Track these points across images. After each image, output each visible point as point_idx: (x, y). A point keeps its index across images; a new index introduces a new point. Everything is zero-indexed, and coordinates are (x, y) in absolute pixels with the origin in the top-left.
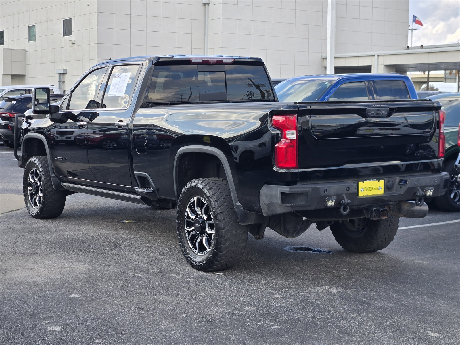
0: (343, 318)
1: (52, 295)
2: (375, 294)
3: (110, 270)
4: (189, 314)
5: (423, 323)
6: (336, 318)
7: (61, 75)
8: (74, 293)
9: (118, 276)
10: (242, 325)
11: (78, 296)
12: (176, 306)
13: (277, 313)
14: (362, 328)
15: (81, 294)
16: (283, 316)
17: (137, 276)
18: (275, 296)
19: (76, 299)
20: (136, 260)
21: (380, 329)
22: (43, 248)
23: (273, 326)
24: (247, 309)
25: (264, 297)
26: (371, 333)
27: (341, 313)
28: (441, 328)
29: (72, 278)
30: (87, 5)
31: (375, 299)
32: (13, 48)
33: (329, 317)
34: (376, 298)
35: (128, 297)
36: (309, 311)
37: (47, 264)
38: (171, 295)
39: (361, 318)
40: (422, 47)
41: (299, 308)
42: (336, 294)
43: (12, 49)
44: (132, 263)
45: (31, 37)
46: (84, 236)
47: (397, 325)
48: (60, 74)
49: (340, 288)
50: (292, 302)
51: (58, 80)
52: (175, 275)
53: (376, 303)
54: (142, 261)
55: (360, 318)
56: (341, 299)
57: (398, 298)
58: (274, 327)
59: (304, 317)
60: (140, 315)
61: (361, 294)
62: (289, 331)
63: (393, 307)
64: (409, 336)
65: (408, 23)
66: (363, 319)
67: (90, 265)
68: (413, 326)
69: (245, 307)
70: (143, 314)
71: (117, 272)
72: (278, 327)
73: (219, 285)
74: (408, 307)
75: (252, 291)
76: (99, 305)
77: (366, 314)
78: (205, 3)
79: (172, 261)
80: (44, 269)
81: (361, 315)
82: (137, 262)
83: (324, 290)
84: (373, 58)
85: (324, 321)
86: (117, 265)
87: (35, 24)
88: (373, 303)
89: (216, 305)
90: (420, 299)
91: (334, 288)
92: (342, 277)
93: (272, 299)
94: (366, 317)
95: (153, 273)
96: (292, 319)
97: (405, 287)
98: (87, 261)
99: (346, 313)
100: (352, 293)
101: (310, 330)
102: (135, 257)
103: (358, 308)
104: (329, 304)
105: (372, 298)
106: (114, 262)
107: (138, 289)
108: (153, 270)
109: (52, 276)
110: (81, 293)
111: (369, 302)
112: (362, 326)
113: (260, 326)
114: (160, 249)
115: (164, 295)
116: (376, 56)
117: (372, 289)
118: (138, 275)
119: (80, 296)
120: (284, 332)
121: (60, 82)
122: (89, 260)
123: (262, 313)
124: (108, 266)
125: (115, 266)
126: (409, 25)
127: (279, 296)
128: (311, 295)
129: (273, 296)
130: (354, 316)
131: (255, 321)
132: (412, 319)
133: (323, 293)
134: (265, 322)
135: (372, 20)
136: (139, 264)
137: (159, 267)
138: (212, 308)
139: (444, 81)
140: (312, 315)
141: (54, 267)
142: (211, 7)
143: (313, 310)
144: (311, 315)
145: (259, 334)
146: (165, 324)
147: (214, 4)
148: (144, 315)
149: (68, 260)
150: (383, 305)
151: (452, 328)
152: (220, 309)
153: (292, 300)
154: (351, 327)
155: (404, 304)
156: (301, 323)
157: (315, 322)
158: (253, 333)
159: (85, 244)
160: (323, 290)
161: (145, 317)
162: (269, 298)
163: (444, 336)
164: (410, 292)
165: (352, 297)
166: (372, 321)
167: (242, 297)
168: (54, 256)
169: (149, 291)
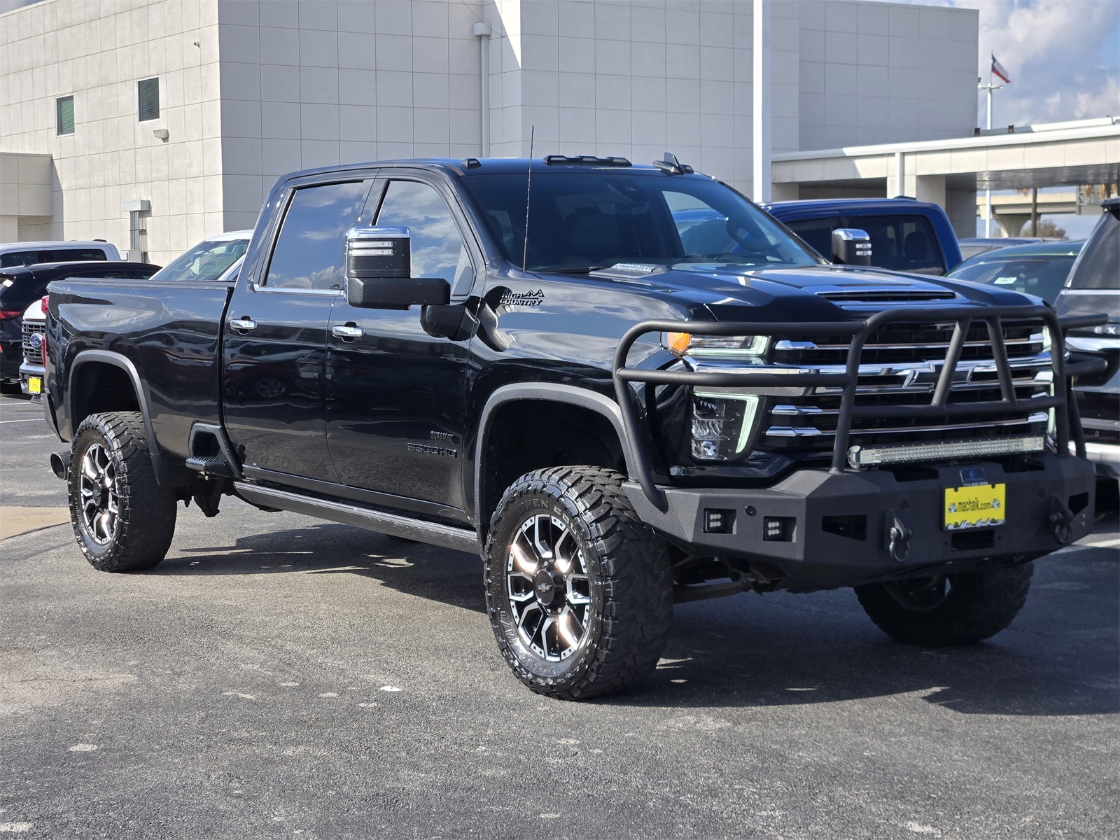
0: (712, 793)
1: (27, 746)
2: (803, 735)
3: (182, 685)
4: (345, 789)
5: (901, 801)
6: (695, 793)
7: (137, 215)
8: (81, 742)
9: (197, 698)
10: (467, 814)
11: (89, 748)
12: (318, 769)
13: (556, 782)
14: (753, 816)
15: (98, 745)
16: (569, 790)
17: (243, 698)
18: (563, 741)
19: (86, 756)
20: (246, 660)
21: (795, 818)
22: (32, 634)
23: (540, 813)
24: (488, 773)
25: (536, 744)
26: (770, 826)
27: (710, 781)
28: (941, 813)
29: (87, 705)
30: (195, 44)
31: (800, 746)
32: (20, 152)
33: (678, 791)
34: (803, 744)
35: (208, 749)
36: (635, 777)
37: (33, 673)
38: (312, 743)
39: (755, 790)
40: (1011, 130)
41: (613, 771)
42: (711, 734)
43: (18, 155)
44: (237, 667)
45: (64, 125)
46: (135, 604)
47: (837, 807)
48: (133, 213)
49: (722, 720)
50: (599, 755)
51: (129, 227)
52: (334, 695)
53: (801, 754)
54: (261, 663)
55: (753, 792)
56: (720, 746)
57: (856, 744)
58: (542, 816)
59: (619, 792)
60: (227, 793)
61: (771, 735)
62: (575, 824)
63: (840, 764)
64: (860, 833)
65: (977, 72)
66: (758, 795)
67: (135, 674)
68: (874, 810)
69: (482, 770)
70: (236, 789)
71: (197, 691)
72: (553, 816)
73: (434, 718)
74: (874, 763)
75: (509, 730)
76: (135, 770)
77: (772, 782)
78: (479, 34)
79: (335, 662)
80: (25, 684)
81: (758, 784)
82: (250, 666)
83: (685, 724)
84: (891, 159)
85: (666, 800)
86: (200, 673)
87: (73, 92)
88: (794, 755)
89: (415, 767)
90: (908, 744)
91: (708, 720)
92: (736, 693)
93: (554, 749)
94: (767, 789)
95: (284, 690)
96: (589, 795)
97: (879, 717)
98: (131, 664)
99: (722, 779)
100: (750, 732)
101: (626, 823)
102: (247, 652)
103: (754, 767)
104: (688, 759)
105: (793, 743)
106: (194, 665)
107: (236, 730)
108: (284, 684)
109: (39, 702)
110: (98, 741)
111: (785, 753)
112: (753, 812)
113: (508, 815)
114: (312, 632)
115: (297, 743)
116: (898, 155)
117: (798, 722)
118: (244, 696)
119: (94, 749)
120: (563, 828)
121: (133, 231)
122: (135, 662)
123: (521, 782)
124: (179, 675)
125: (195, 674)
126: (979, 76)
127: (572, 741)
128: (648, 738)
129: (558, 742)
130: (740, 787)
131: (500, 803)
132: (876, 793)
133: (681, 731)
134: (524, 804)
135: (888, 67)
136: (254, 670)
137: (300, 675)
138: (404, 773)
139: (1077, 212)
140: (640, 787)
141: (48, 679)
142: (494, 43)
143: (645, 774)
144: (637, 786)
145: (501, 834)
146: (283, 811)
147: (502, 37)
148: (237, 792)
149: (85, 663)
150: (816, 759)
151: (968, 813)
152: (423, 775)
153: (601, 751)
154: (726, 814)
155: (868, 757)
156: (610, 806)
157: (644, 803)
158: (489, 831)
159: (133, 622)
160: (680, 725)
161: (239, 796)
162: (548, 745)
163: (945, 832)
164: (889, 727)
165: (746, 740)
166: (781, 799)
167: (482, 745)
168: (52, 653)
169: (264, 734)
